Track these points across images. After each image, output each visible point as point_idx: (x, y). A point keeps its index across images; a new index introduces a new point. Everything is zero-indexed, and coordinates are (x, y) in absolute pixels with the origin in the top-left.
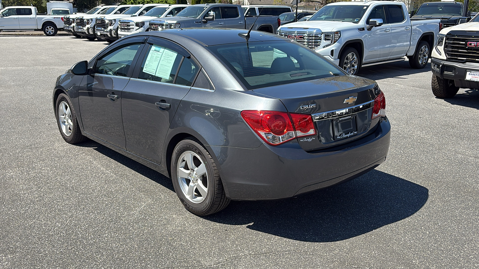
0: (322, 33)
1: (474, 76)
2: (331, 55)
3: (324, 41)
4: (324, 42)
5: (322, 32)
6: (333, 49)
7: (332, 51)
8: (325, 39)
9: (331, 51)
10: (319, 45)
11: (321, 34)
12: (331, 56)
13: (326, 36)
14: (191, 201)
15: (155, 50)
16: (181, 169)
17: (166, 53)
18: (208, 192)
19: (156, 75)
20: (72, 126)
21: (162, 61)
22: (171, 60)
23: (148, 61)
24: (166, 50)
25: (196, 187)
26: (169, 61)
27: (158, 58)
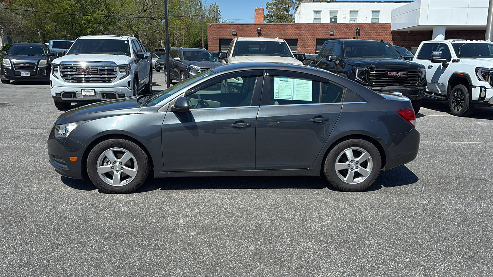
0: (118, 66)
2: (128, 86)
3: (120, 73)
4: (120, 75)
5: (117, 65)
6: (130, 80)
7: (129, 82)
8: (120, 72)
9: (128, 82)
10: (116, 77)
11: (117, 67)
12: (128, 87)
13: (120, 68)
14: (352, 183)
15: (280, 81)
16: (339, 163)
17: (298, 81)
18: (371, 171)
19: (294, 100)
20: (137, 171)
21: (296, 88)
22: (308, 86)
23: (277, 90)
24: (295, 80)
25: (356, 172)
26: (305, 87)
27: (289, 87)
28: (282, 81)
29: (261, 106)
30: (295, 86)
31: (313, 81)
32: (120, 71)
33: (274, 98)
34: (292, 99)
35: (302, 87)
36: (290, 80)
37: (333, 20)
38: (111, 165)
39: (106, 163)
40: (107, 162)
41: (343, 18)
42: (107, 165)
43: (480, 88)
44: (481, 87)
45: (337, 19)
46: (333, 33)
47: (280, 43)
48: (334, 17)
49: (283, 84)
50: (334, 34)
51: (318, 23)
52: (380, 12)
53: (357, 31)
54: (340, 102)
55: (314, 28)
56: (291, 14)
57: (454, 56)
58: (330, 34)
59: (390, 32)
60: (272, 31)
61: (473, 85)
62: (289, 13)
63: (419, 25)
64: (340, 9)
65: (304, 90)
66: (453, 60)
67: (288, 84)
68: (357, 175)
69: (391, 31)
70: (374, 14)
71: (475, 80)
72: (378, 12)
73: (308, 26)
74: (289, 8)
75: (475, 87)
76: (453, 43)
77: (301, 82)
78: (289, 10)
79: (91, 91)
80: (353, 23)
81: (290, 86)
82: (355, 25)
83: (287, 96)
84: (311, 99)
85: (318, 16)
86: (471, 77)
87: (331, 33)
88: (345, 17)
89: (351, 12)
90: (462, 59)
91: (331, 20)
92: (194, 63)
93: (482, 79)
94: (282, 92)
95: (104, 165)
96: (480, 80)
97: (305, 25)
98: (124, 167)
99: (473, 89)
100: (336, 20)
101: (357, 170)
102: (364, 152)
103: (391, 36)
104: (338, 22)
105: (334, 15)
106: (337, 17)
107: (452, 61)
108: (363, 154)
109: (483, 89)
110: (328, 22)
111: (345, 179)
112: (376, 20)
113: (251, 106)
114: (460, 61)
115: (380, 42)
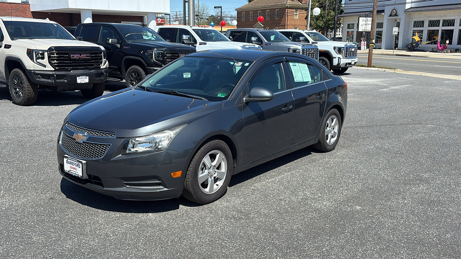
1: (82, 80)
14: (331, 144)
15: (293, 65)
16: (326, 130)
18: (338, 132)
22: (306, 69)
23: (294, 73)
29: (292, 89)
30: (301, 70)
31: (307, 64)
33: (295, 81)
34: (303, 81)
40: (202, 169)
47: (56, 26)
49: (295, 68)
57: (199, 40)
65: (306, 72)
69: (31, 12)
77: (302, 66)
83: (300, 79)
84: (311, 80)
94: (297, 75)
98: (216, 170)
102: (335, 118)
103: (32, 17)
107: (198, 43)
111: (328, 141)
113: (287, 90)
114: (207, 44)
115: (141, 26)
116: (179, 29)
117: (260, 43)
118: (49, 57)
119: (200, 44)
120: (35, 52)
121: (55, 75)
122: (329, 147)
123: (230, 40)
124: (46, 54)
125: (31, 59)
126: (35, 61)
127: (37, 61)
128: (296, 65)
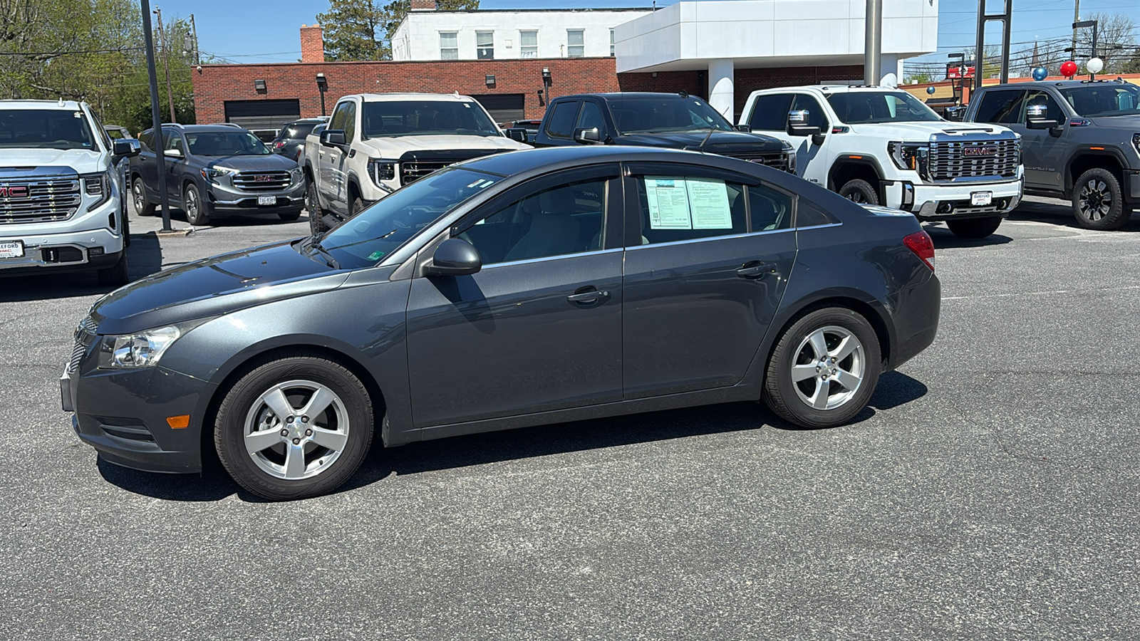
0: (80, 176)
2: (110, 226)
3: (86, 194)
4: (87, 199)
5: (78, 174)
6: (113, 210)
7: (112, 216)
8: (88, 191)
9: (110, 216)
10: (77, 206)
11: (78, 179)
12: (111, 229)
13: (87, 183)
14: (826, 409)
15: (659, 186)
16: (798, 366)
17: (696, 186)
18: (863, 376)
19: (694, 228)
20: (347, 435)
21: (695, 200)
22: (718, 196)
23: (655, 207)
24: (690, 183)
25: (832, 382)
26: (712, 198)
27: (680, 199)
28: (663, 186)
29: (626, 249)
30: (692, 197)
31: (727, 183)
32: (87, 189)
33: (652, 228)
34: (690, 228)
35: (708, 199)
36: (679, 183)
37: (485, 53)
38: (280, 426)
39: (265, 422)
40: (269, 421)
41: (507, 47)
42: (269, 428)
43: (901, 183)
44: (904, 183)
45: (493, 49)
46: (492, 81)
47: (467, 106)
48: (486, 45)
49: (666, 193)
50: (495, 83)
51: (450, 59)
52: (584, 32)
53: (545, 75)
54: (788, 227)
55: (448, 71)
56: (379, 40)
57: (833, 120)
58: (487, 85)
59: (616, 77)
60: (353, 79)
61: (887, 178)
62: (373, 38)
63: (682, 58)
64: (497, 28)
65: (711, 204)
66: (834, 128)
67: (676, 192)
68: (835, 388)
69: (617, 74)
70: (573, 37)
71: (889, 170)
72: (581, 32)
73: (435, 67)
74: (372, 27)
75: (891, 183)
76: (825, 92)
77: (702, 186)
78: (373, 30)
79: (13, 246)
80: (530, 57)
81: (682, 196)
82: (538, 62)
83: (679, 221)
84: (729, 226)
85: (449, 43)
86: (880, 162)
87: (488, 82)
88: (510, 45)
89: (522, 32)
90: (853, 125)
91: (480, 52)
92: (220, 160)
93: (903, 165)
94: (667, 211)
95: (260, 428)
96: (899, 168)
97: (428, 64)
98: (315, 428)
99: (887, 187)
100: (491, 52)
101: (835, 378)
102: (846, 336)
103: (618, 85)
104: (496, 57)
105: (486, 41)
106: (492, 45)
107: (830, 130)
108: (845, 341)
109: (908, 186)
110: (475, 57)
111: (812, 400)
112: (578, 50)
113: (606, 249)
114: (851, 130)
115: (680, 96)
116: (797, 94)
117: (1055, 121)
118: (402, 174)
119: (833, 132)
120: (379, 163)
121: (410, 213)
122: (812, 416)
123: (940, 117)
124: (397, 166)
125: (372, 178)
126: (377, 182)
127: (381, 181)
128: (673, 186)
